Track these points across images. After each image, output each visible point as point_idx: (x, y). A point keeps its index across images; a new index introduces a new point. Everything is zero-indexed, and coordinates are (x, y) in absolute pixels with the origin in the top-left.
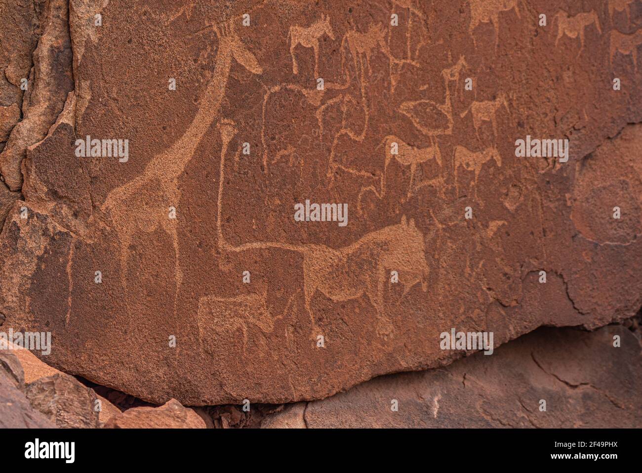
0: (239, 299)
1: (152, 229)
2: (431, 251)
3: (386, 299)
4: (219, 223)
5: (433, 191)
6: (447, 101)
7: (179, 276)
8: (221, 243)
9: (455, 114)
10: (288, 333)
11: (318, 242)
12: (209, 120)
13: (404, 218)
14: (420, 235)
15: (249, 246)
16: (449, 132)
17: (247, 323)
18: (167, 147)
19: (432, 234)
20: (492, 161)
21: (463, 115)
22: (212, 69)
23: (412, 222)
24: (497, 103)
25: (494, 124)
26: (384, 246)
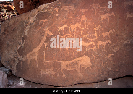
0: (48, 69)
1: (33, 59)
2: (92, 61)
3: (80, 70)
4: (44, 58)
5: (92, 50)
6: (96, 33)
7: (37, 66)
8: (45, 61)
9: (98, 35)
10: (58, 75)
11: (64, 60)
12: (43, 43)
13: (85, 55)
14: (89, 58)
15: (50, 61)
16: (96, 39)
17: (50, 73)
18: (36, 48)
19: (92, 58)
20: (109, 43)
21: (100, 35)
22: (44, 36)
23: (87, 56)
24: (110, 32)
25: (109, 36)
26: (80, 61)
